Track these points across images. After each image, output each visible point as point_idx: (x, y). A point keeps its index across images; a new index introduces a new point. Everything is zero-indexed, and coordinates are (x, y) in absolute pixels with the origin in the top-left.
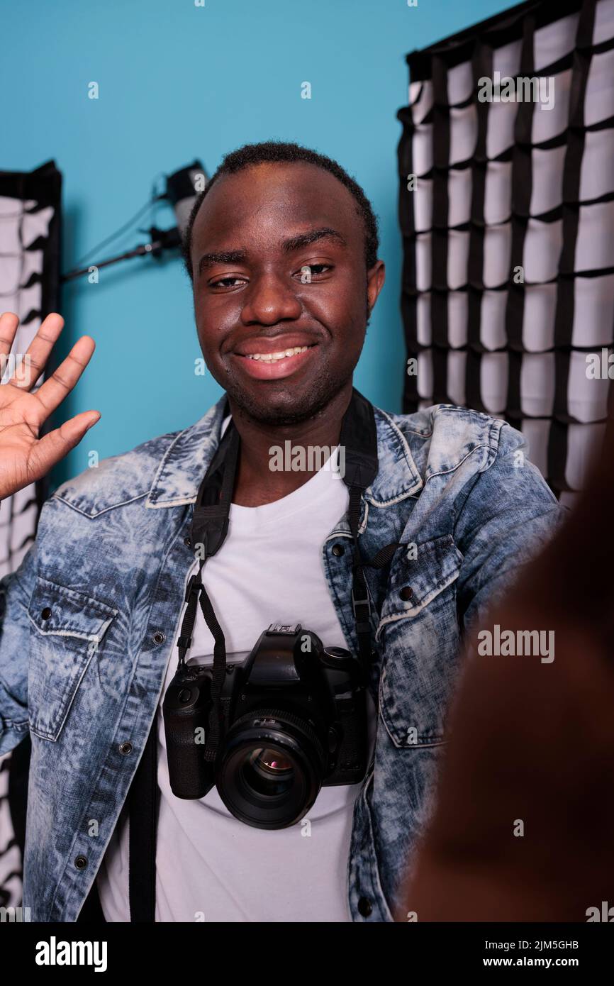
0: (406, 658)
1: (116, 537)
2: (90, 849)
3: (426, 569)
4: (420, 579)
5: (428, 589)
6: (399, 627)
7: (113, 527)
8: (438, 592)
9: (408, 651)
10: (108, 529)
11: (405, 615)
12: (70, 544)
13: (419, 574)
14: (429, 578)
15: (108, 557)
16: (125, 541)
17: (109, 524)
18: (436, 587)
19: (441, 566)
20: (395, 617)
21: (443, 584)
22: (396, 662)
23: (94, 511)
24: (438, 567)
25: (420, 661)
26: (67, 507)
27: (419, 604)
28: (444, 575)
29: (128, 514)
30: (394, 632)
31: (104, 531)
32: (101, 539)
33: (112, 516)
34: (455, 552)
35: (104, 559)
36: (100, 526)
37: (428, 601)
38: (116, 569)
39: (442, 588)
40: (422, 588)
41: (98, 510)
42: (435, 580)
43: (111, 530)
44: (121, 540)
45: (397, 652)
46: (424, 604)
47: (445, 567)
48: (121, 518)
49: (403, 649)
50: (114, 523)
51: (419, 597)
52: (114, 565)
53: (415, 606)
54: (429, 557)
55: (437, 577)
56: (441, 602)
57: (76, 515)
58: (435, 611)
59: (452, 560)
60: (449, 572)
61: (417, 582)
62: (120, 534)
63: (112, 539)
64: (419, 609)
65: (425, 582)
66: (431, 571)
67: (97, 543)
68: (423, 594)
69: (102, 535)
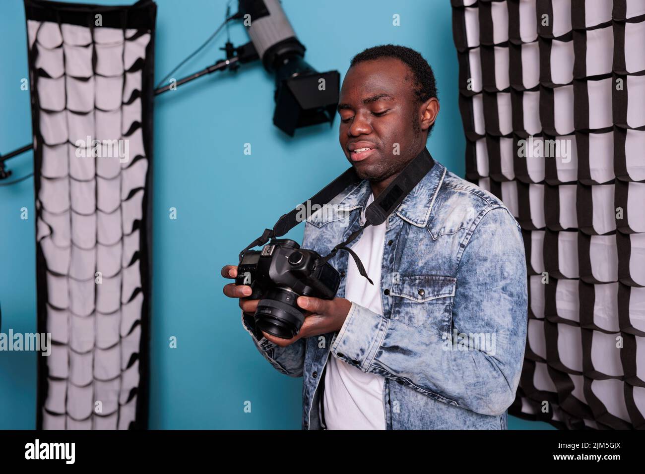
0: (411, 317)
1: (330, 235)
2: (318, 368)
3: (435, 287)
4: (430, 290)
5: (431, 295)
6: (412, 303)
7: (329, 231)
8: (434, 298)
9: (412, 315)
10: (326, 231)
11: (416, 300)
12: (311, 241)
13: (431, 287)
14: (434, 291)
15: (325, 244)
16: (333, 237)
17: (327, 229)
18: (435, 296)
19: (442, 289)
20: (411, 298)
21: (438, 296)
22: (405, 317)
23: (321, 224)
24: (440, 288)
25: (416, 320)
26: (309, 224)
27: (424, 299)
28: (441, 293)
29: (336, 226)
30: (408, 303)
31: (324, 232)
32: (322, 236)
33: (328, 226)
34: (452, 286)
35: (323, 245)
36: (323, 230)
37: (428, 300)
38: (329, 249)
39: (437, 297)
40: (429, 294)
41: (322, 223)
42: (436, 293)
43: (327, 232)
44: (331, 237)
45: (407, 313)
46: (426, 300)
47: (443, 290)
48: (332, 227)
49: (410, 313)
50: (329, 229)
51: (426, 296)
52: (327, 247)
53: (422, 299)
54: (438, 283)
55: (437, 292)
56: (434, 302)
57: (314, 227)
58: (430, 304)
59: (449, 289)
60: (444, 293)
61: (428, 290)
62: (331, 234)
63: (328, 236)
64: (423, 301)
65: (431, 292)
66: (436, 289)
67: (321, 238)
68: (428, 296)
69: (323, 234)
